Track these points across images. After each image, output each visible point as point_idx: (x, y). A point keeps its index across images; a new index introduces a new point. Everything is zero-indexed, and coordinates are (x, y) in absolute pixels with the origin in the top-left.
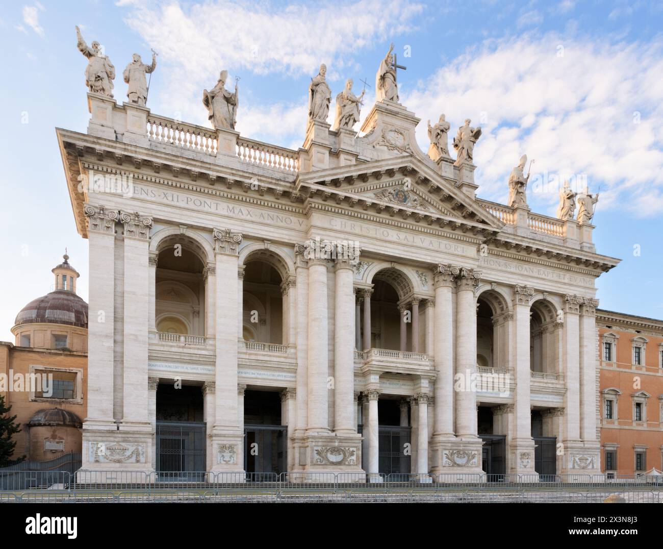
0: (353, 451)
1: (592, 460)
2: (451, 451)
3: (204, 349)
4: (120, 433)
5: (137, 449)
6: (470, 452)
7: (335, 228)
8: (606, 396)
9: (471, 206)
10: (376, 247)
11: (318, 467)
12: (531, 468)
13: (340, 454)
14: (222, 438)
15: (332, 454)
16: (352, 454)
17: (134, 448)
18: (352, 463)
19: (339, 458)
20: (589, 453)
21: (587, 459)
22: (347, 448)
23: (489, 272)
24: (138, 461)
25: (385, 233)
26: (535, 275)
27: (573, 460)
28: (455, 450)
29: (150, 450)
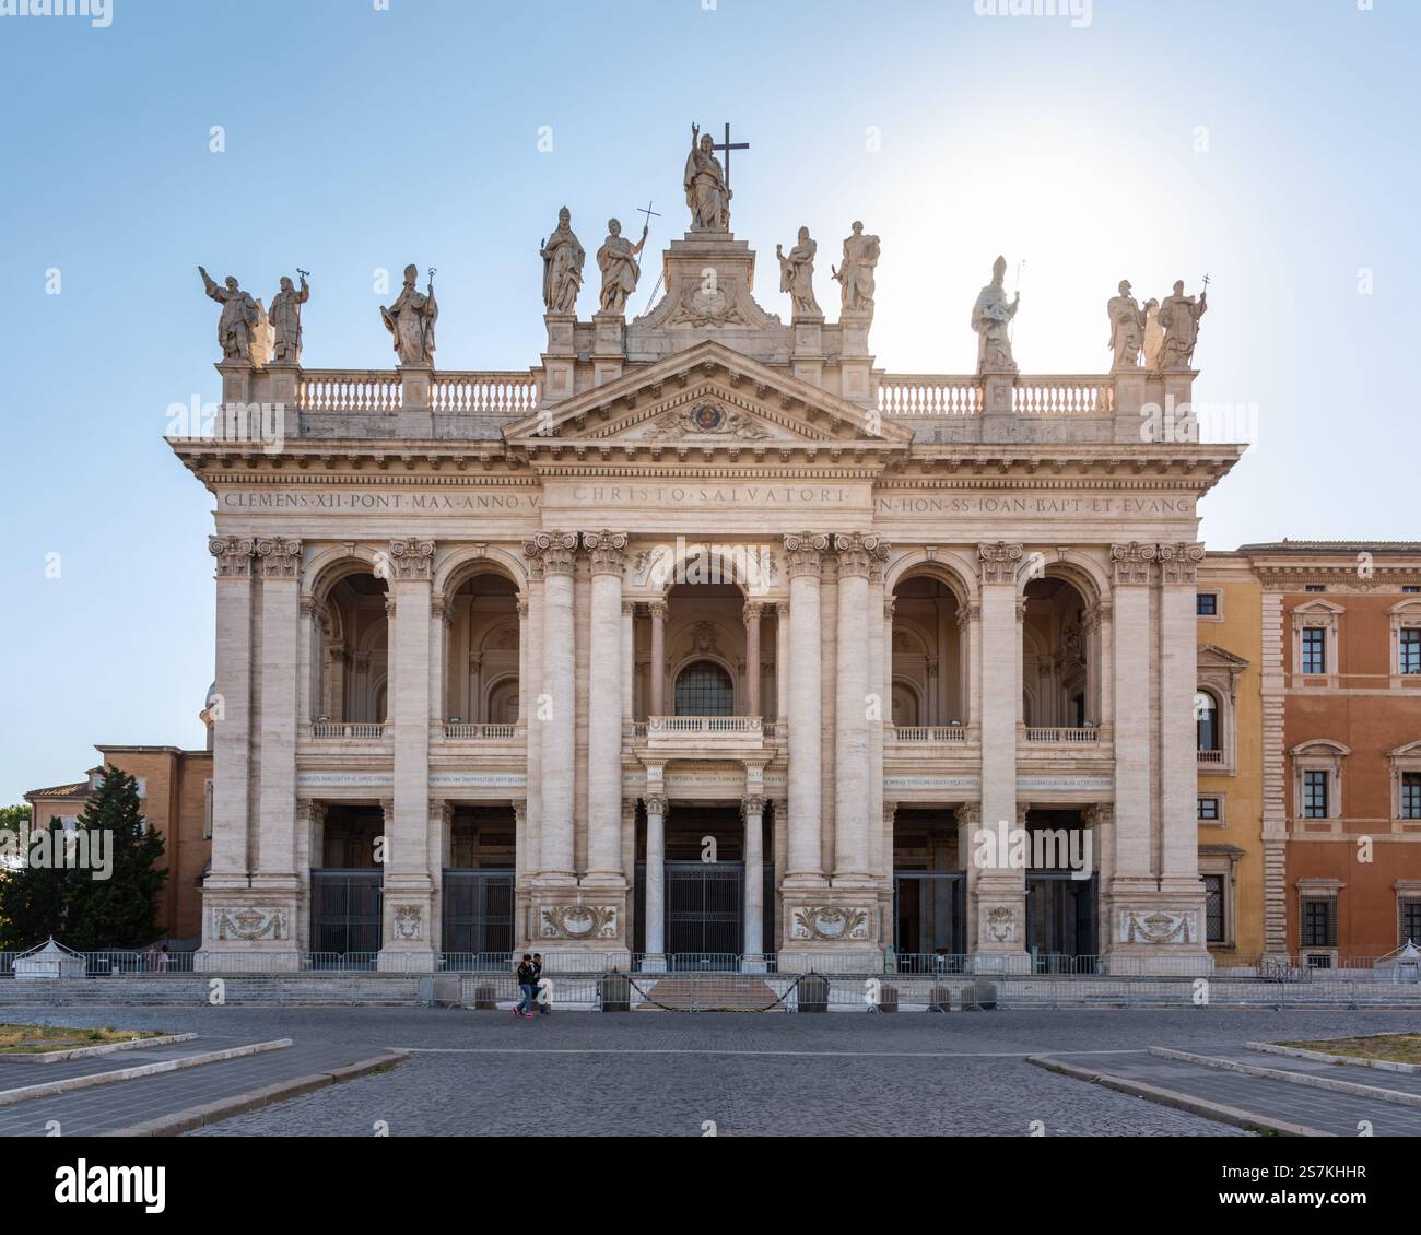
0: (611, 913)
1: (1184, 922)
2: (809, 909)
3: (378, 746)
4: (252, 893)
5: (276, 917)
6: (852, 909)
7: (583, 503)
8: (1301, 761)
9: (838, 409)
10: (663, 524)
11: (545, 942)
12: (1016, 942)
13: (586, 919)
14: (400, 896)
15: (571, 919)
16: (609, 918)
17: (273, 915)
18: (608, 935)
19: (582, 926)
20: (1174, 906)
21: (1171, 921)
22: (600, 908)
23: (914, 526)
24: (277, 937)
25: (678, 494)
26: (1031, 512)
27: (1129, 922)
28: (819, 905)
29: (294, 919)
